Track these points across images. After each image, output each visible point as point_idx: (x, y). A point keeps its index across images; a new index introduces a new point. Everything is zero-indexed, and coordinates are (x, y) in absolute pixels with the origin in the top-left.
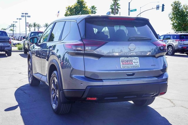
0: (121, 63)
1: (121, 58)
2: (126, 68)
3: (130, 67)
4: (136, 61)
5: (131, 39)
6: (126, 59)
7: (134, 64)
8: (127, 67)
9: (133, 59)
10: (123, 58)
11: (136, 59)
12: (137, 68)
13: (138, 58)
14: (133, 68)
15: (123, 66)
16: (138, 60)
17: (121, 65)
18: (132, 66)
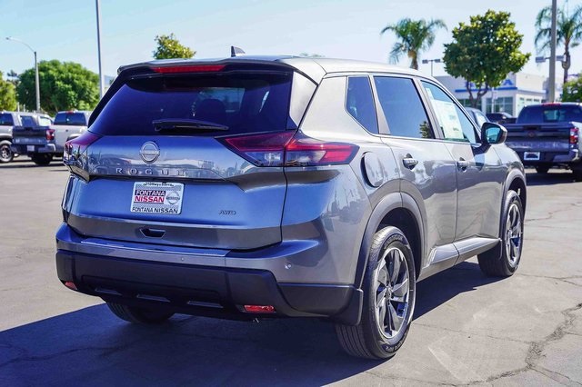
0: (134, 197)
1: (136, 184)
2: (142, 211)
3: (154, 209)
4: (175, 195)
6: (150, 186)
7: (166, 202)
8: (144, 209)
9: (168, 189)
10: (142, 183)
11: (175, 189)
12: (171, 215)
13: (182, 185)
14: (160, 214)
15: (136, 205)
16: (181, 193)
17: (132, 203)
18: (159, 207)
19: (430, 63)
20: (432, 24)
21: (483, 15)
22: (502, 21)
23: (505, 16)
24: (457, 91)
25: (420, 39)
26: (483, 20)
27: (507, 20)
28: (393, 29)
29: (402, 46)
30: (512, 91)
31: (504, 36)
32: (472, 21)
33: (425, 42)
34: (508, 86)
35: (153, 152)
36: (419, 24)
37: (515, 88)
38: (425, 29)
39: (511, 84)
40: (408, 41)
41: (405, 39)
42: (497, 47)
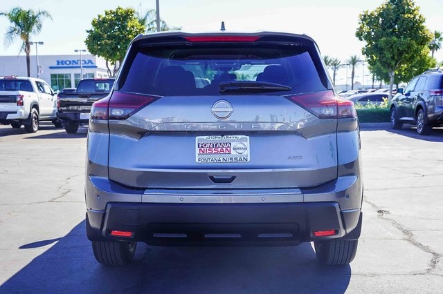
0: (197, 150)
1: (197, 138)
2: (210, 161)
3: (221, 159)
4: (242, 146)
5: (226, 88)
6: (213, 139)
7: (233, 152)
8: (211, 159)
9: (233, 141)
10: (205, 137)
11: (241, 141)
12: (240, 164)
13: (248, 137)
14: (229, 164)
15: (201, 156)
16: (247, 144)
17: (197, 155)
18: (226, 157)
19: (35, 44)
20: (40, 14)
21: (114, 10)
22: (129, 15)
23: (131, 12)
24: (51, 68)
25: (30, 25)
26: (116, 14)
27: (132, 15)
28: (6, 15)
29: (15, 30)
30: (94, 69)
31: (133, 27)
32: (106, 13)
33: (34, 28)
34: (90, 65)
35: (226, 110)
36: (28, 13)
37: (96, 67)
38: (34, 18)
39: (92, 63)
40: (19, 25)
41: (17, 23)
42: (128, 35)
